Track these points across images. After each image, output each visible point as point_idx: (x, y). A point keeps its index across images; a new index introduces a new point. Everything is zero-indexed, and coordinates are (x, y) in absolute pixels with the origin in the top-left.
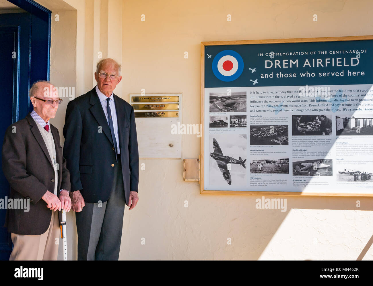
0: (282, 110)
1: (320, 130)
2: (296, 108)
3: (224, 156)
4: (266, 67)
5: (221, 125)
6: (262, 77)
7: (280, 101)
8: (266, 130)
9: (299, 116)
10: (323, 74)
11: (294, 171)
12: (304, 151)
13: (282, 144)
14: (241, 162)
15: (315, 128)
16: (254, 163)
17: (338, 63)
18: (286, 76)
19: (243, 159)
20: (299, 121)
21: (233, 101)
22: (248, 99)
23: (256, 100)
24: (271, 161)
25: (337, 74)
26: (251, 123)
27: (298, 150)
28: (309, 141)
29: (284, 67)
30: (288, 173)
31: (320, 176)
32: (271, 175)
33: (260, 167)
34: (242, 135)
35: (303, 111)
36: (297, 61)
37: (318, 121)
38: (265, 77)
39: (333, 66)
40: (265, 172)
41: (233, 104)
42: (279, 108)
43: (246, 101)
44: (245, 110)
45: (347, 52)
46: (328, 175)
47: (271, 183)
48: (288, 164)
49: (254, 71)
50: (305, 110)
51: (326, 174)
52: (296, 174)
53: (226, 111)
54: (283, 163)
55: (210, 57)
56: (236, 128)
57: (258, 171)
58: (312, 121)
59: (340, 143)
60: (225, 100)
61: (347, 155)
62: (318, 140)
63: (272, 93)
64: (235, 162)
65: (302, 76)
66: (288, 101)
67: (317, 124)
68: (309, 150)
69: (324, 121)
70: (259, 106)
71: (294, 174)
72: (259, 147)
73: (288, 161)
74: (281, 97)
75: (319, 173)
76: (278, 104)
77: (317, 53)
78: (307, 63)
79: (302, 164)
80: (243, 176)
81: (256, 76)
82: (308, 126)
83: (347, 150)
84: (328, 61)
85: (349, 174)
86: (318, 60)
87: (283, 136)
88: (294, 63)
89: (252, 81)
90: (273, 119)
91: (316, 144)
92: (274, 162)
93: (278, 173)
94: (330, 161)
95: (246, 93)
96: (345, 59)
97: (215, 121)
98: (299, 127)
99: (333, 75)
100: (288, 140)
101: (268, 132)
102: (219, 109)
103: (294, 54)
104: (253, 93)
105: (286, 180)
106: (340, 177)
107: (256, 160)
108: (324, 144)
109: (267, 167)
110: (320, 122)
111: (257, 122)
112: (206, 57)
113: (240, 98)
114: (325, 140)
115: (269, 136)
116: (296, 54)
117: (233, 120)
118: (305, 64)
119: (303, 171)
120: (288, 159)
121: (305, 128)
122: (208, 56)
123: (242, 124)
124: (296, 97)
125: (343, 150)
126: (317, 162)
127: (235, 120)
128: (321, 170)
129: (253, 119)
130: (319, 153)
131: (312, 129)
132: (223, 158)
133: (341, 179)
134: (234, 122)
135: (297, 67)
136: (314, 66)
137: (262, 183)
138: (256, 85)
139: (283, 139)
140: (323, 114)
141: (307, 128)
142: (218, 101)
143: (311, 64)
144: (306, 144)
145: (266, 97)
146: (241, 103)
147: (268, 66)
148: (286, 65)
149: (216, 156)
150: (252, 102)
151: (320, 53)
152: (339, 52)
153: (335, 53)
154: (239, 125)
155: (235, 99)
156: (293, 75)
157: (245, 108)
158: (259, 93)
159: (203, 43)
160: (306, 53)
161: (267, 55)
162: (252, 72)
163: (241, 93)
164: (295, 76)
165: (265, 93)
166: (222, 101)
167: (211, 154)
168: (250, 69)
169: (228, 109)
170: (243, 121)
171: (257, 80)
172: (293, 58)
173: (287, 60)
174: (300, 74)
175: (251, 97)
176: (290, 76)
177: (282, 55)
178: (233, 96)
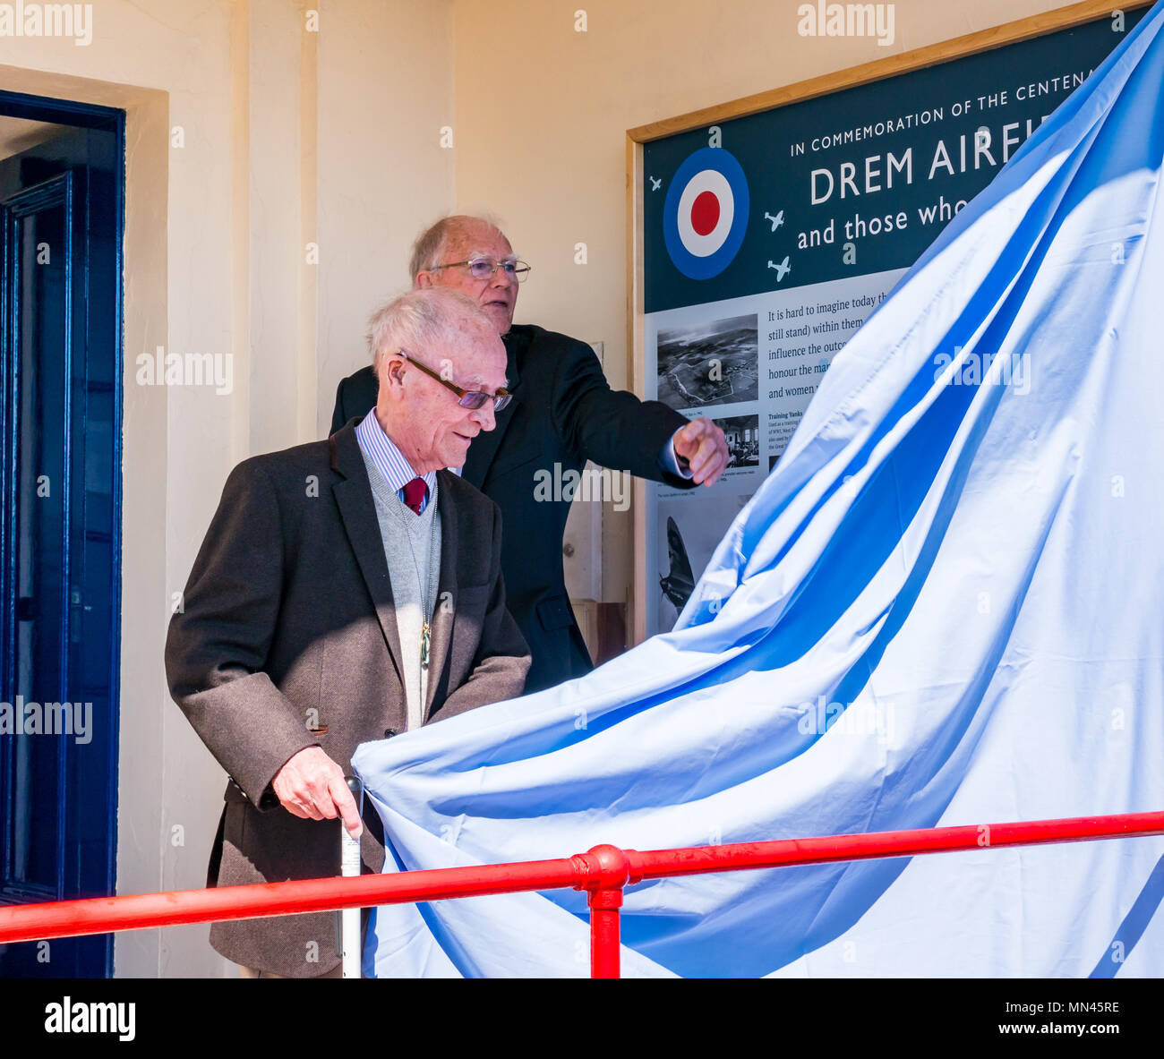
4: (815, 201)
6: (802, 244)
18: (875, 226)
21: (722, 357)
22: (764, 346)
23: (787, 344)
26: (773, 444)
29: (869, 189)
36: (908, 154)
38: (812, 245)
43: (755, 355)
44: (752, 394)
49: (777, 221)
53: (702, 400)
55: (657, 185)
56: (731, 470)
60: (698, 356)
63: (832, 309)
65: (924, 220)
70: (791, 373)
77: (975, 104)
78: (941, 159)
81: (783, 243)
84: (1012, 134)
86: (977, 135)
88: (899, 167)
89: (774, 266)
95: (754, 319)
102: (682, 395)
103: (900, 124)
104: (775, 317)
112: (648, 185)
113: (741, 342)
116: (905, 122)
118: (936, 164)
122: (653, 184)
123: (745, 450)
129: (778, 428)
135: (909, 181)
136: (963, 169)
138: (789, 282)
142: (681, 361)
145: (816, 330)
146: (743, 362)
147: (820, 195)
148: (874, 181)
149: (676, 589)
150: (773, 356)
151: (986, 102)
152: (1051, 85)
153: (1036, 93)
154: (738, 458)
155: (724, 351)
156: (898, 221)
157: (755, 386)
158: (792, 314)
159: (631, 133)
160: (939, 114)
161: (817, 145)
162: (774, 228)
163: (740, 320)
164: (901, 223)
165: (810, 311)
166: (691, 363)
167: (663, 580)
168: (767, 215)
169: (708, 390)
170: (747, 439)
171: (787, 259)
172: (895, 144)
173: (878, 158)
174: (920, 211)
175: (771, 337)
176: (888, 227)
177: (861, 136)
178: (720, 337)
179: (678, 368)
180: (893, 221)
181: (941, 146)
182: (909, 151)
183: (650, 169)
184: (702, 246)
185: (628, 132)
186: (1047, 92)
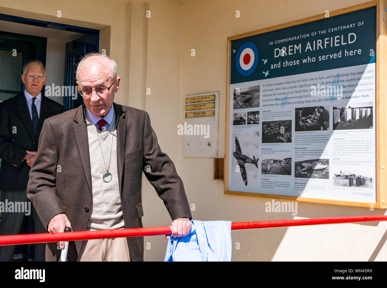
0: (287, 103)
1: (318, 124)
2: (299, 100)
3: (243, 155)
4: (275, 57)
5: (241, 123)
6: (272, 68)
7: (285, 93)
8: (274, 126)
9: (301, 109)
10: (323, 58)
11: (295, 173)
12: (304, 149)
13: (287, 142)
14: (255, 162)
15: (315, 122)
16: (264, 163)
17: (337, 42)
18: (291, 63)
19: (256, 158)
20: (301, 115)
21: (250, 96)
22: (261, 93)
23: (268, 93)
24: (277, 161)
25: (335, 56)
26: (263, 118)
27: (299, 148)
28: (309, 137)
29: (290, 54)
30: (291, 175)
31: (318, 179)
32: (277, 176)
33: (269, 167)
34: (256, 132)
35: (304, 102)
36: (300, 45)
37: (317, 114)
38: (274, 68)
39: (332, 46)
40: (273, 172)
41: (250, 99)
42: (284, 101)
43: (259, 96)
44: (258, 106)
45: (345, 27)
46: (325, 178)
47: (277, 185)
48: (291, 164)
49: (266, 61)
50: (306, 102)
51: (323, 176)
52: (297, 176)
53: (245, 107)
54: (287, 164)
55: (234, 51)
56: (252, 125)
57: (267, 171)
58: (312, 114)
59: (336, 139)
60: (244, 95)
61: (343, 154)
62: (317, 136)
63: (279, 84)
64: (251, 162)
65: (304, 62)
66: (292, 93)
67: (316, 118)
68: (309, 147)
69: (322, 113)
70: (268, 100)
71: (296, 176)
72: (269, 145)
73: (291, 161)
74: (286, 88)
75: (317, 175)
76: (284, 96)
77: (318, 33)
78: (309, 47)
79: (303, 164)
80: (256, 176)
81: (267, 67)
82: (308, 120)
83: (343, 148)
84: (327, 41)
85: (345, 177)
86: (318, 41)
87: (288, 133)
88: (298, 49)
89: (265, 73)
90: (280, 113)
91: (315, 141)
92: (280, 161)
93: (283, 174)
94: (327, 162)
95: (259, 86)
96: (342, 36)
97: (237, 118)
98: (301, 122)
99: (331, 57)
100: (291, 137)
101: (275, 128)
102: (240, 105)
103: (298, 37)
104: (265, 86)
105: (289, 183)
106: (336, 181)
107: (266, 160)
108: (323, 141)
109: (275, 168)
110: (319, 115)
111: (268, 118)
112: (232, 51)
113: (255, 92)
114: (323, 136)
115: (276, 133)
116: (299, 37)
117: (249, 116)
118: (307, 48)
119: (303, 173)
120: (291, 159)
121: (306, 122)
123: (256, 120)
124: (298, 87)
125: (339, 148)
126: (315, 162)
127: (251, 116)
128: (319, 171)
129: (264, 114)
130: (317, 152)
131: (312, 123)
132: (242, 157)
133: (337, 184)
134: (250, 119)
135: (300, 52)
136: (314, 49)
137: (270, 185)
138: (268, 77)
139: (288, 135)
140: (322, 105)
141: (307, 122)
142: (240, 97)
143: (312, 47)
144: (306, 141)
145: (275, 90)
146: (256, 97)
147: (277, 55)
148: (291, 52)
149: (237, 155)
150: (264, 96)
151: (320, 32)
152: (338, 29)
153: (334, 30)
154: (254, 122)
155: (251, 94)
156: (297, 62)
157: (259, 103)
158: (269, 85)
159: (228, 38)
160: (308, 35)
161: (276, 42)
162: (265, 63)
163: (256, 86)
164: (298, 63)
165: (274, 85)
166: (242, 97)
167: (234, 153)
168: (263, 60)
169: (247, 104)
170: (257, 117)
171: (268, 71)
172: (297, 42)
173: (292, 46)
174: (303, 60)
175: (263, 91)
176: (294, 64)
177: (288, 40)
178: (250, 91)
179: (239, 98)
180: (296, 62)
181: (309, 43)
182: (300, 44)
183: (233, 48)
184: (246, 67)
185: (227, 38)
186: (336, 30)
